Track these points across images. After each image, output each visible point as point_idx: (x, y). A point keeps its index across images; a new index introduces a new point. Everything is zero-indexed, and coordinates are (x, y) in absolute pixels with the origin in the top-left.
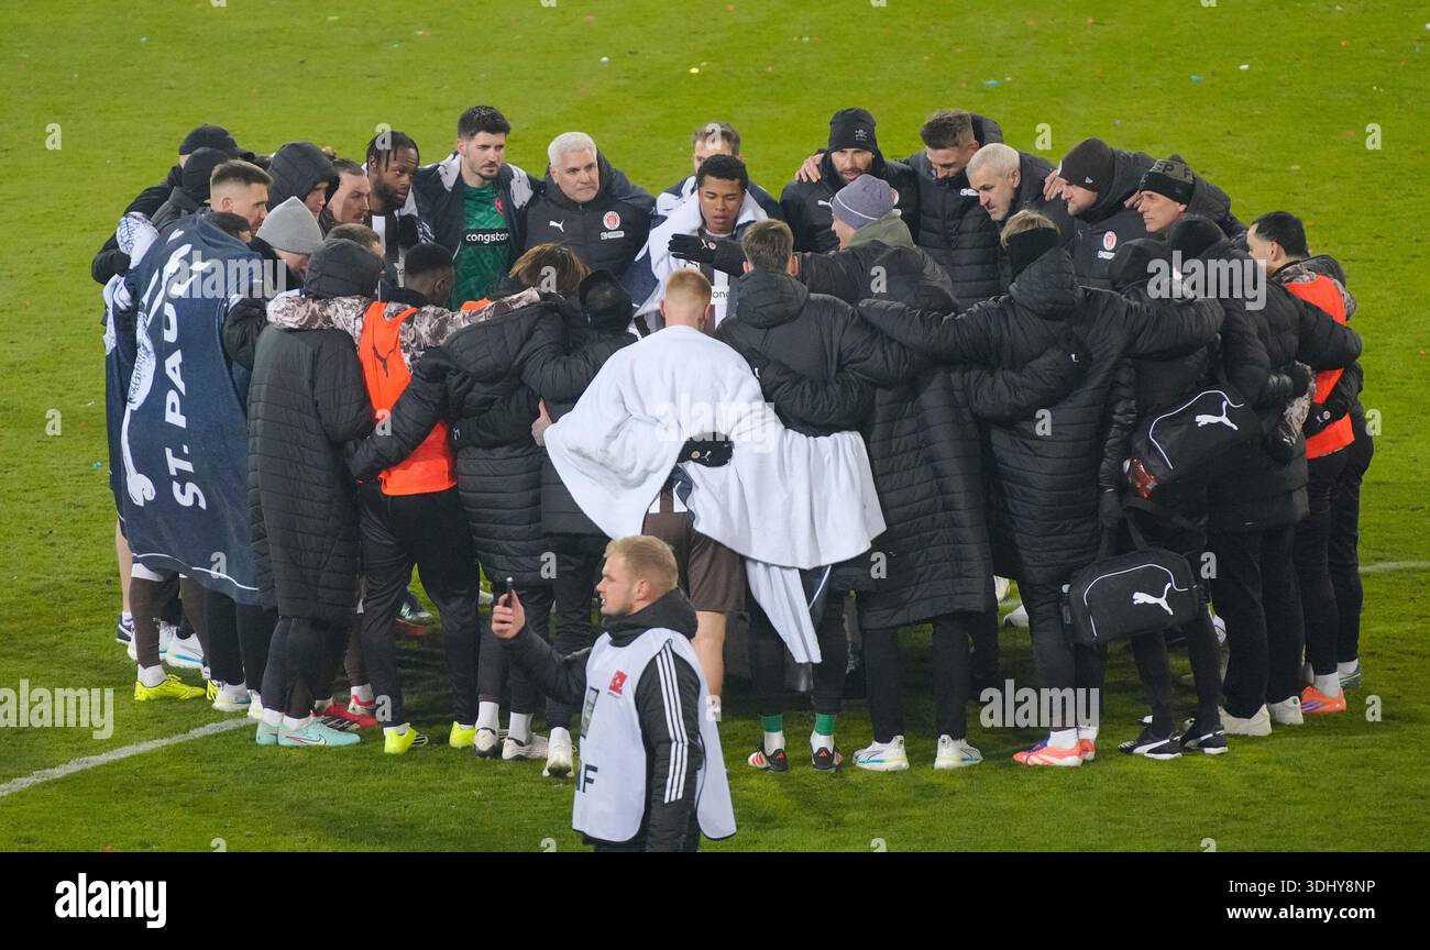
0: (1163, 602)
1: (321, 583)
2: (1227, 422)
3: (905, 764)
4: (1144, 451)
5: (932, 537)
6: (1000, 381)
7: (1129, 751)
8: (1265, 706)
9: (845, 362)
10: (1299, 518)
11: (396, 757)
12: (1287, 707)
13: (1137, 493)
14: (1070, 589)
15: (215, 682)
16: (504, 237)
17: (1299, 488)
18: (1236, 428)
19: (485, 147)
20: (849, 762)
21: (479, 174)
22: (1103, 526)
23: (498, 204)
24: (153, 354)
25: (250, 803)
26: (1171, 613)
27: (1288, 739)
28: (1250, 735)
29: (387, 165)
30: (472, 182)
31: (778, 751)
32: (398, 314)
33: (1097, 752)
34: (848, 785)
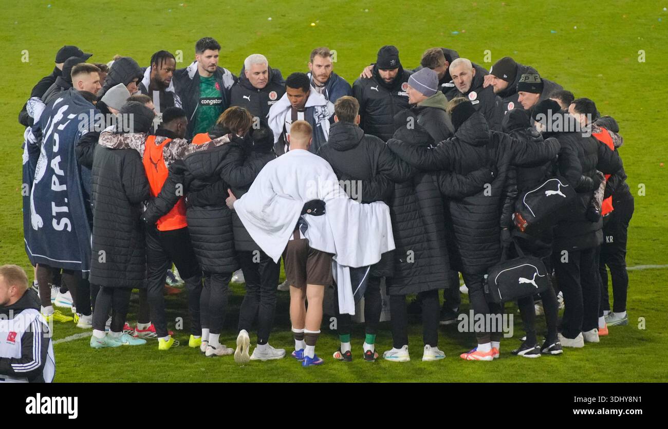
0: (533, 282)
1: (127, 270)
2: (561, 194)
3: (408, 359)
4: (521, 209)
5: (421, 254)
6: (455, 180)
7: (516, 354)
8: (581, 333)
9: (380, 170)
10: (599, 244)
11: (164, 351)
12: (592, 334)
13: (519, 230)
14: (488, 277)
15: (78, 314)
16: (219, 101)
17: (599, 230)
18: (565, 196)
19: (209, 57)
20: (381, 357)
21: (208, 71)
22: (503, 246)
23: (216, 85)
24: (46, 157)
25: (94, 372)
26: (537, 287)
27: (592, 349)
28: (574, 347)
29: (161, 67)
30: (204, 74)
31: (347, 352)
32: (162, 142)
33: (500, 354)
34: (380, 368)
